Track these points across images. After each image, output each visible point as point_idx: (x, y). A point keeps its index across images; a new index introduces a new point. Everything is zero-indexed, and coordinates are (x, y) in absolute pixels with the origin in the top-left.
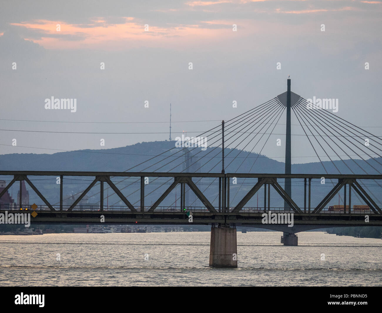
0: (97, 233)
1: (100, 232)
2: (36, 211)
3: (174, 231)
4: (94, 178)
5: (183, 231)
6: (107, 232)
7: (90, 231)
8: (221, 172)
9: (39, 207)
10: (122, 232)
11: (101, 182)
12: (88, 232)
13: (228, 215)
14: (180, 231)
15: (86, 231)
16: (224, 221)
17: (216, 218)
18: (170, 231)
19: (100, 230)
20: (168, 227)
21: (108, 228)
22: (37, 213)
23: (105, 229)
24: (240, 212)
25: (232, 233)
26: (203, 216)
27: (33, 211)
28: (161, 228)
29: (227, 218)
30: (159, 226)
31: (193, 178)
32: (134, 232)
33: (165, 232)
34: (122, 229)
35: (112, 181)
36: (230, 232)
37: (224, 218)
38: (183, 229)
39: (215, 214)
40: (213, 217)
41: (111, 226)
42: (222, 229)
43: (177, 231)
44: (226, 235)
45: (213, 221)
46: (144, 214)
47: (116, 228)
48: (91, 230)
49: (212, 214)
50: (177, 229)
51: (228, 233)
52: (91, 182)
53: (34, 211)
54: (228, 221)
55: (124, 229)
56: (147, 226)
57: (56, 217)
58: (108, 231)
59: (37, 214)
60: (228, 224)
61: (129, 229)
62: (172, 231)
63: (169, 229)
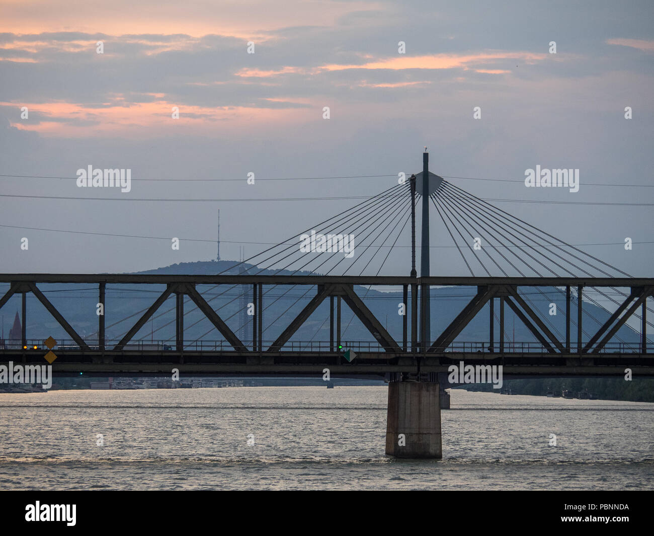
0: (124, 389)
1: (128, 387)
2: (54, 351)
3: (230, 385)
4: (163, 287)
5: (242, 385)
6: (138, 388)
7: (113, 387)
8: (409, 275)
9: (59, 343)
10: (159, 387)
11: (178, 295)
12: (111, 388)
13: (423, 357)
14: (239, 385)
15: (108, 386)
16: (416, 368)
17: (400, 362)
18: (225, 386)
19: (128, 384)
20: (222, 380)
21: (139, 382)
22: (57, 355)
23: (135, 384)
24: (447, 350)
25: (432, 392)
26: (375, 360)
27: (48, 351)
28: (212, 381)
29: (421, 364)
30: (210, 378)
31: (355, 287)
32: (176, 388)
33: (219, 387)
34: (158, 383)
35: (199, 292)
36: (428, 391)
37: (416, 363)
38: (242, 383)
39: (398, 355)
40: (394, 362)
41: (144, 379)
42: (413, 384)
43: (234, 386)
44: (420, 396)
45: (394, 369)
46: (263, 357)
47: (150, 382)
48: (115, 385)
49: (393, 356)
50: (234, 383)
51: (424, 393)
52: (160, 295)
53: (50, 351)
54: (423, 370)
55: (161, 384)
56: (193, 378)
57: (92, 362)
58: (139, 386)
59: (55, 357)
60: (424, 375)
61: (169, 384)
62: (227, 386)
63: (224, 383)
